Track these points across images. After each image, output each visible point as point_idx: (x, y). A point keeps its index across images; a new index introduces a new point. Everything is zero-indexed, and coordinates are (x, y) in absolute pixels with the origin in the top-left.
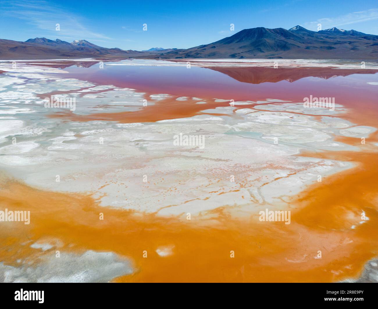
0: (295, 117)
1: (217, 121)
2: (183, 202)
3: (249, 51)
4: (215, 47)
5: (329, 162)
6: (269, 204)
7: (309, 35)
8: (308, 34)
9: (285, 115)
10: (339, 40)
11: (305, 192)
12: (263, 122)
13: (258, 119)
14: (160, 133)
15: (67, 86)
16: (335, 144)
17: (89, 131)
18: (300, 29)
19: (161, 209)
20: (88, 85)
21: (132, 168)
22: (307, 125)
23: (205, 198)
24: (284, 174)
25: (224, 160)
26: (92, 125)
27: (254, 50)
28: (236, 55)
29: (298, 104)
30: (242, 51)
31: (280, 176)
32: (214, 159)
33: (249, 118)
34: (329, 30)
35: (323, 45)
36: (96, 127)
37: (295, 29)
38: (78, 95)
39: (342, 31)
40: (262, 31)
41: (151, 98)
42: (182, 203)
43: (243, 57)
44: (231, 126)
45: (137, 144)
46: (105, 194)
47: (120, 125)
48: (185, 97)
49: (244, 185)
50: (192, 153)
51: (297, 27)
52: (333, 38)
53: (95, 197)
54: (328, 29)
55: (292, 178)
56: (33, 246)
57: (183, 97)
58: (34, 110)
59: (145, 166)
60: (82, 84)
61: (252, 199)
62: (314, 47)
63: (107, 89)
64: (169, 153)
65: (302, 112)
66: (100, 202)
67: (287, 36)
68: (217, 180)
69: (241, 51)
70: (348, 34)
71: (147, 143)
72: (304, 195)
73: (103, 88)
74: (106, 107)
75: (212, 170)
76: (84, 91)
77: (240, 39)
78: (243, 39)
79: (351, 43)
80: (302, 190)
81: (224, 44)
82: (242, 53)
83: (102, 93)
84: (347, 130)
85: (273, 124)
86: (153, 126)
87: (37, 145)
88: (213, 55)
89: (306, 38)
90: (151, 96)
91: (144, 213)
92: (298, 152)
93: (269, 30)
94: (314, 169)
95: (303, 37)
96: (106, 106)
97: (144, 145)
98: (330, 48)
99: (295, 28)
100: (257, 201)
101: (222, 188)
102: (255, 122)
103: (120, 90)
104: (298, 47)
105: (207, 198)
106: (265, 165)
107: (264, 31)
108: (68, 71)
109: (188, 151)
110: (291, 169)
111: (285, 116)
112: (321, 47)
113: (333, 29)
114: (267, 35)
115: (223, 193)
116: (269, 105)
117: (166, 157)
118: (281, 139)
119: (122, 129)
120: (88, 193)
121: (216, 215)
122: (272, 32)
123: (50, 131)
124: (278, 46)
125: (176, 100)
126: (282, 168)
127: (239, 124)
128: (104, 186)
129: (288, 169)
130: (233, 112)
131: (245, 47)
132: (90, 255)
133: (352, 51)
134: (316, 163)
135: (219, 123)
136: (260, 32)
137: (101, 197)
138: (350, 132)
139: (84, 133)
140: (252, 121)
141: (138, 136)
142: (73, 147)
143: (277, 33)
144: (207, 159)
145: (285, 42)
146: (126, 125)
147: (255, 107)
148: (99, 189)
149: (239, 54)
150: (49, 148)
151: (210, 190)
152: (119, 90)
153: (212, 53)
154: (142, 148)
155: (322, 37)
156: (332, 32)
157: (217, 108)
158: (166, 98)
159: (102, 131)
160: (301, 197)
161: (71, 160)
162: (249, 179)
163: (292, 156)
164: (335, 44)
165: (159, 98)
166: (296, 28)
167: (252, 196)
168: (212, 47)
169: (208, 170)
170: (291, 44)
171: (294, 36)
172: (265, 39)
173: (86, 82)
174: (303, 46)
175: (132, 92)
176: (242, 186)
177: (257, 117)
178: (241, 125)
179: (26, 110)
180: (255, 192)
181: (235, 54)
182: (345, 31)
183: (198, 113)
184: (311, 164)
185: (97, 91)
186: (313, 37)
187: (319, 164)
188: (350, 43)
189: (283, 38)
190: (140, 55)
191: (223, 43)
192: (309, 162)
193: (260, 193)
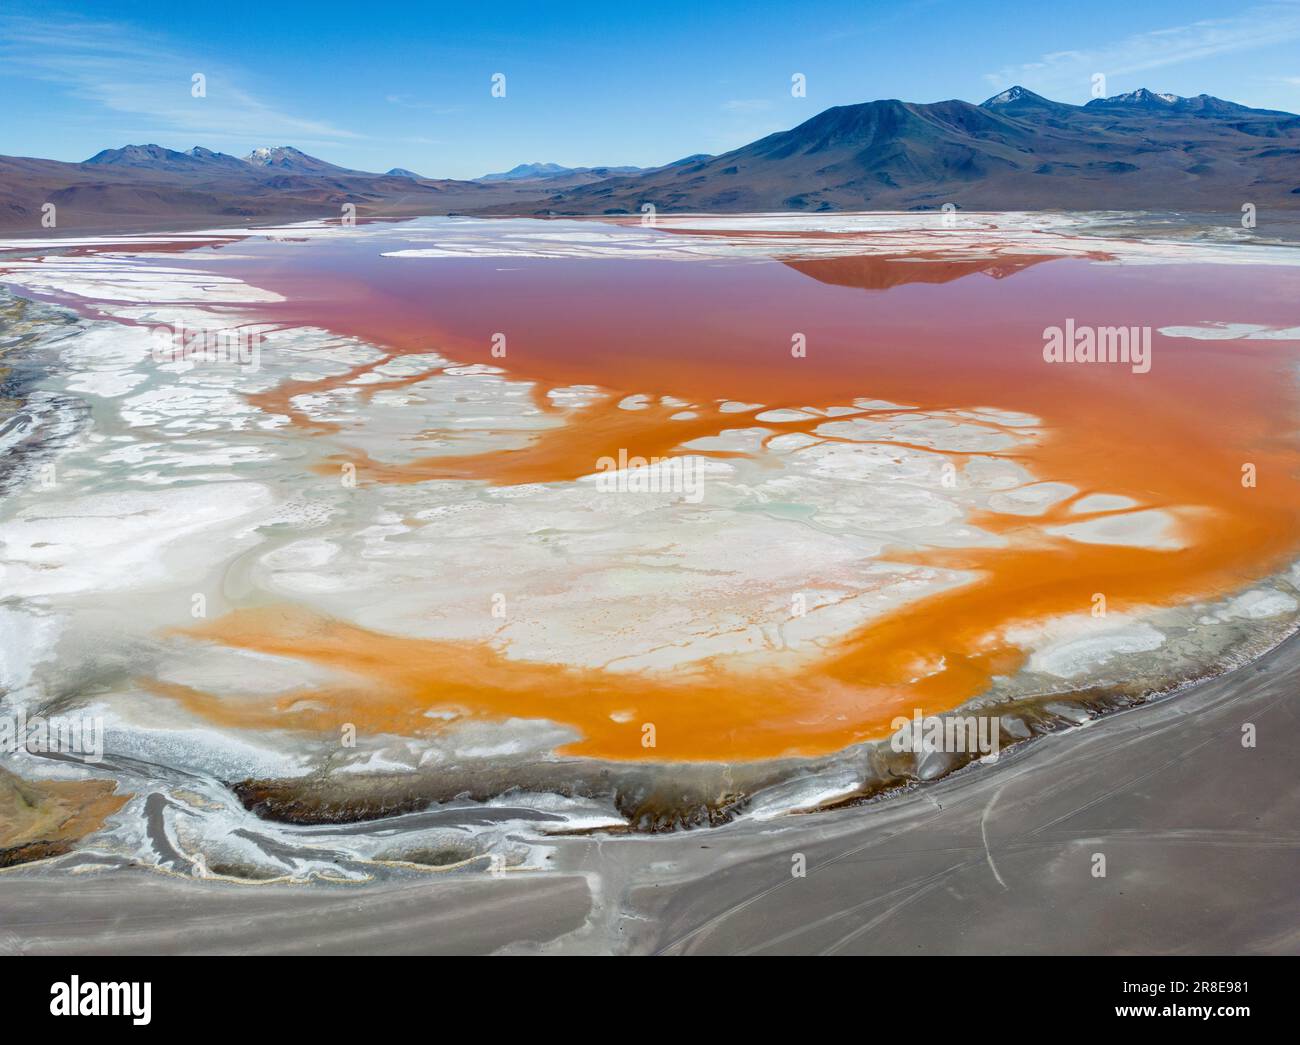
0: (906, 459)
1: (721, 474)
2: (648, 650)
3: (849, 184)
4: (734, 170)
5: (929, 572)
6: (791, 650)
7: (1052, 123)
8: (1049, 116)
9: (885, 453)
10: (1151, 137)
11: (860, 629)
12: (826, 474)
13: (817, 466)
14: (589, 510)
15: (306, 360)
16: (964, 533)
17: (431, 511)
18: (1024, 100)
19: (611, 661)
20: (366, 354)
21: (545, 594)
22: (927, 481)
23: (684, 643)
24: (832, 597)
25: (726, 573)
26: (432, 492)
27: (865, 179)
28: (805, 200)
29: (930, 418)
30: (824, 184)
31: (825, 602)
32: (706, 571)
33: (796, 464)
34: (1122, 99)
35: (1096, 158)
36: (441, 498)
37: (1006, 99)
38: (355, 395)
39: (1168, 98)
40: (891, 111)
41: (551, 400)
42: (644, 653)
43: (830, 206)
44: (752, 489)
45: (545, 540)
46: (510, 641)
47: (495, 491)
48: (642, 397)
49: (755, 618)
50: (662, 558)
51: (1013, 91)
52: (1132, 130)
53: (495, 645)
54: (1121, 96)
55: (849, 606)
56: (428, 715)
57: (637, 396)
58: (269, 452)
59: (570, 588)
60: (348, 352)
61: (765, 643)
62: (1067, 165)
63: (425, 368)
64: (614, 559)
65: (927, 445)
66: (506, 653)
67: (978, 129)
68: (708, 612)
69: (823, 182)
70: (1186, 111)
71: (566, 538)
72: (858, 634)
73: (414, 366)
74: (445, 438)
75: (700, 593)
76: (366, 379)
77: (818, 141)
78: (831, 142)
79: (1192, 147)
80: (855, 626)
81: (768, 158)
82: (826, 189)
83: (417, 387)
84: (1007, 494)
85: (847, 481)
86: (568, 491)
87: (334, 548)
88: (730, 200)
89: (1040, 131)
90: (553, 394)
91: (584, 668)
92: (877, 553)
93: (918, 107)
94: (894, 587)
95: (1031, 131)
96: (444, 434)
97: (561, 543)
98: (1121, 167)
99: (1008, 94)
100: (773, 645)
101: (714, 626)
102: (809, 475)
103: (463, 371)
104: (1014, 165)
105: (689, 644)
106: (803, 582)
107: (898, 112)
108: (282, 294)
109: (655, 554)
110: (852, 588)
111: (884, 457)
112: (1091, 164)
113: (1139, 94)
114: (908, 126)
115: (716, 634)
116: (857, 421)
117: (609, 568)
118: (852, 521)
119: (502, 501)
120: (481, 640)
121: (702, 669)
122: (926, 117)
123: (343, 512)
124: (946, 163)
125: (620, 406)
126: (834, 587)
127: (769, 482)
128: (504, 627)
129: (844, 588)
130: (760, 446)
131: (835, 168)
132: (515, 722)
133: (1194, 177)
134: (902, 576)
135: (723, 480)
136: (887, 117)
137: (505, 646)
138: (1011, 502)
139: (422, 515)
140: (802, 475)
141: (543, 521)
142: (412, 550)
143: (946, 117)
144: (692, 570)
145: (970, 149)
146: (509, 491)
147: (821, 429)
148: (497, 632)
149: (816, 194)
150: (364, 552)
151: (694, 630)
152: (459, 375)
153: (725, 194)
154: (557, 550)
155: (1097, 128)
156: (1132, 105)
157: (724, 433)
158: (591, 400)
159: (458, 508)
160: (851, 638)
161: (420, 579)
162: (766, 609)
163: (863, 560)
164: (1140, 150)
165: (574, 402)
166: (1011, 96)
167: (766, 638)
168: (727, 171)
169: (692, 595)
170: (989, 156)
171: (1000, 127)
172: (902, 140)
173: (355, 339)
174: (1029, 161)
175: (497, 382)
176: (751, 622)
177: (816, 459)
178: (776, 484)
179: (250, 453)
180: (773, 630)
181: (803, 195)
182: (1180, 99)
183: (676, 450)
184: (894, 576)
185: (400, 379)
186: (1065, 127)
187: (908, 577)
188: (1189, 147)
189: (962, 136)
190: (483, 199)
191: (761, 156)
192: (891, 574)
193: (780, 634)
